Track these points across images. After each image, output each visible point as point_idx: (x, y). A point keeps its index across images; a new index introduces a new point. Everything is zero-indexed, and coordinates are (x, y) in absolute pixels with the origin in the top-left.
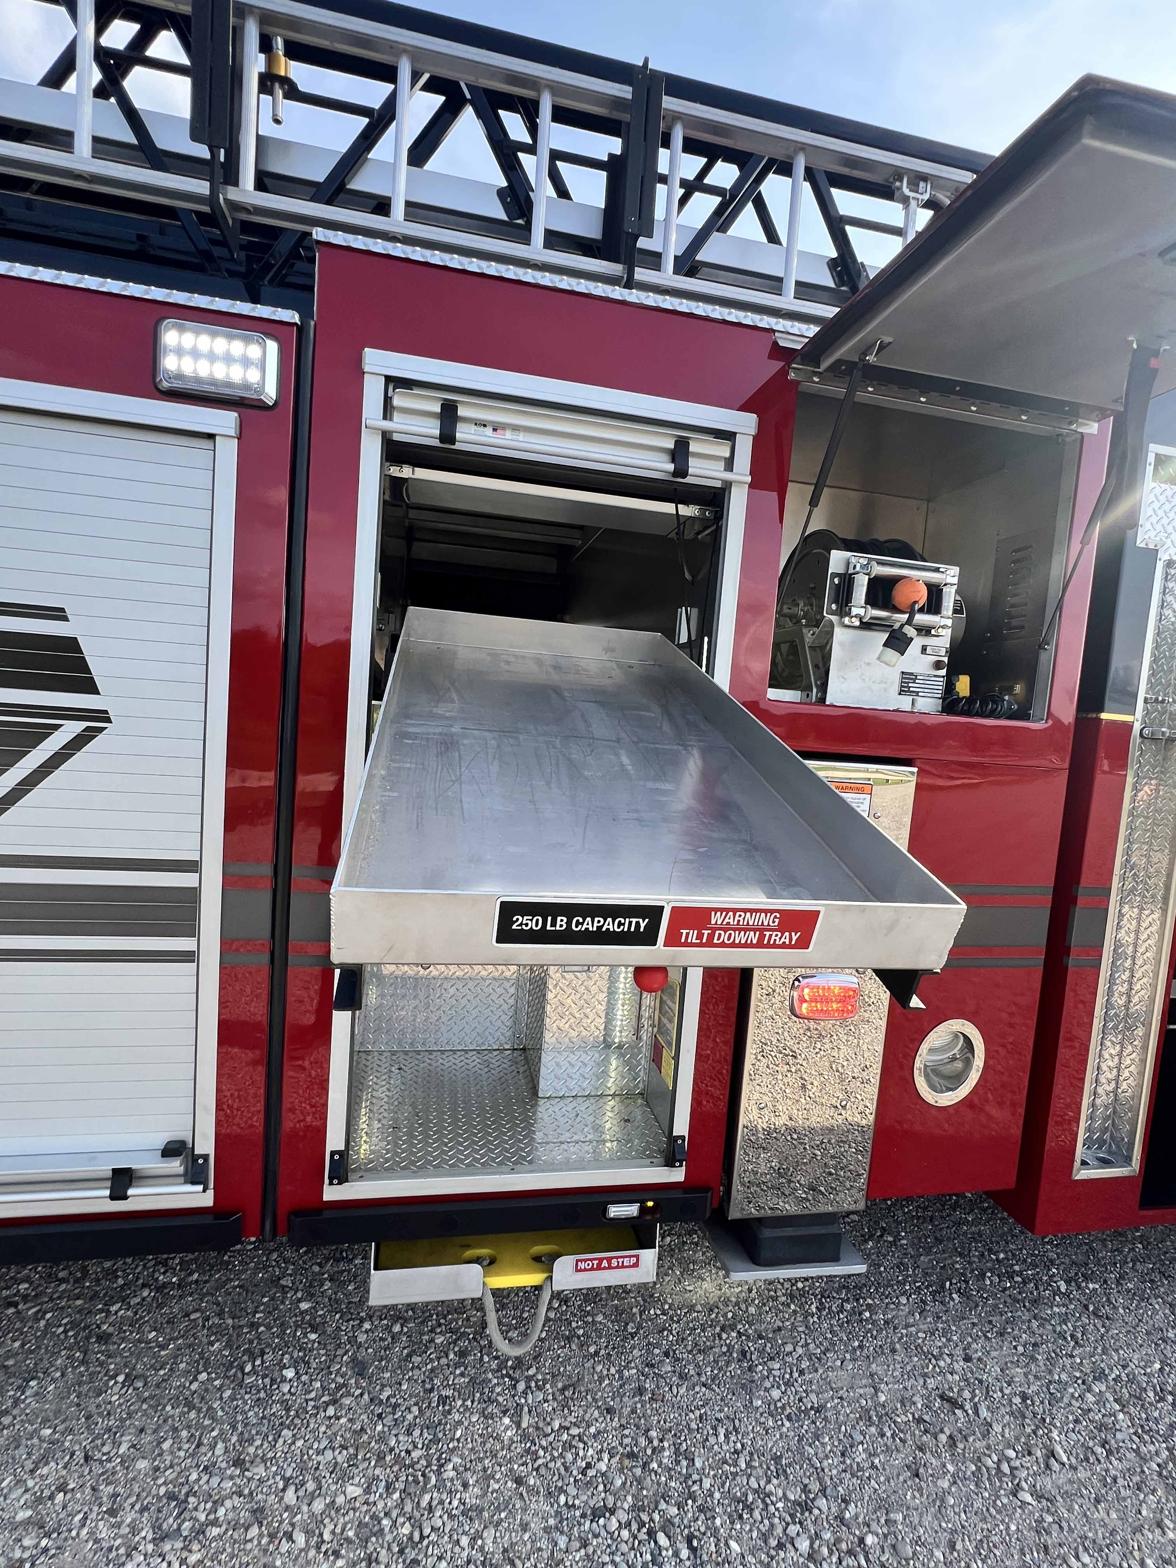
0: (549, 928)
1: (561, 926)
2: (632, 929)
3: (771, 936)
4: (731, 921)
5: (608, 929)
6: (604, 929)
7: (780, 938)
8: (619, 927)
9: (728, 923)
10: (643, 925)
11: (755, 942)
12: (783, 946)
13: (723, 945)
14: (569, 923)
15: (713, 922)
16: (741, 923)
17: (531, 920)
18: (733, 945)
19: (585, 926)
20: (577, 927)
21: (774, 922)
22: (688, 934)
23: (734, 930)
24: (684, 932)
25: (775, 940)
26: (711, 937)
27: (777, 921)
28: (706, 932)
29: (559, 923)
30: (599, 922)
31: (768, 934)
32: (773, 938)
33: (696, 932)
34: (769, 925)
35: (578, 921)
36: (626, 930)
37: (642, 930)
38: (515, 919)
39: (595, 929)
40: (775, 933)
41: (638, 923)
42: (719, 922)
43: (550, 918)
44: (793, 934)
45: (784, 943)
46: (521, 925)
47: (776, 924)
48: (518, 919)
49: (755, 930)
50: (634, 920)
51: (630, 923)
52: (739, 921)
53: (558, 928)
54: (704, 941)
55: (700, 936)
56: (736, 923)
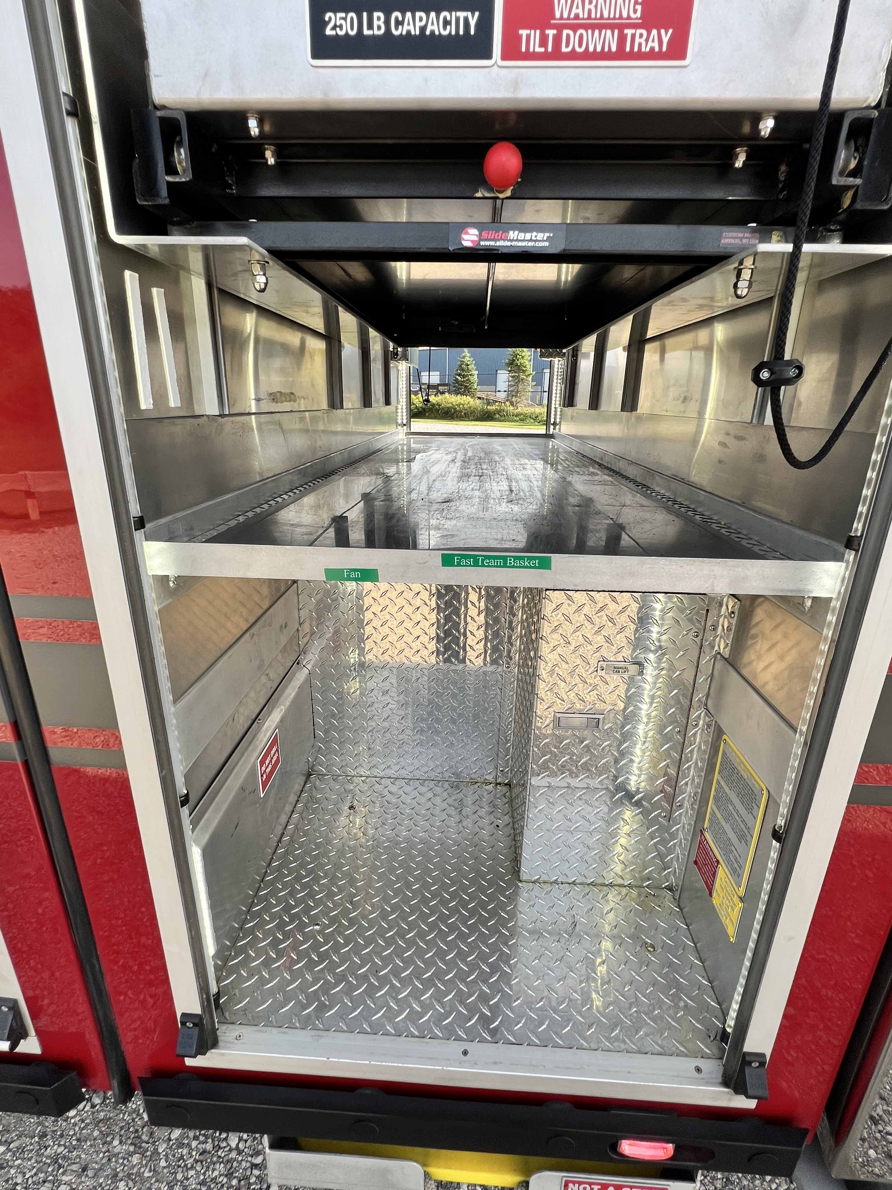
0: (366, 32)
1: (379, 28)
2: (461, 32)
3: (633, 36)
4: (580, 11)
5: (432, 32)
6: (428, 32)
7: (647, 41)
8: (445, 28)
9: (577, 17)
10: (473, 23)
11: (614, 49)
12: (652, 55)
13: (573, 56)
14: (387, 22)
15: (558, 15)
16: (593, 16)
17: (345, 19)
18: (587, 56)
19: (406, 28)
20: (397, 28)
21: (635, 11)
22: (528, 37)
23: (586, 27)
24: (524, 32)
25: (640, 45)
26: (557, 39)
27: (639, 8)
28: (551, 33)
29: (376, 23)
30: (421, 19)
31: (629, 32)
32: (637, 40)
33: (538, 32)
34: (629, 17)
35: (397, 19)
36: (453, 33)
37: (472, 32)
38: (327, 19)
39: (418, 33)
40: (639, 31)
41: (466, 20)
42: (565, 15)
43: (365, 14)
44: (663, 31)
45: (652, 49)
46: (334, 28)
47: (639, 14)
48: (330, 19)
49: (612, 27)
50: (462, 15)
51: (458, 20)
52: (590, 11)
53: (376, 32)
54: (550, 49)
55: (543, 42)
56: (586, 16)
